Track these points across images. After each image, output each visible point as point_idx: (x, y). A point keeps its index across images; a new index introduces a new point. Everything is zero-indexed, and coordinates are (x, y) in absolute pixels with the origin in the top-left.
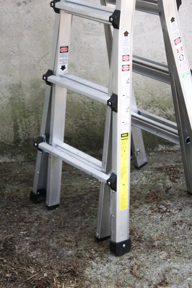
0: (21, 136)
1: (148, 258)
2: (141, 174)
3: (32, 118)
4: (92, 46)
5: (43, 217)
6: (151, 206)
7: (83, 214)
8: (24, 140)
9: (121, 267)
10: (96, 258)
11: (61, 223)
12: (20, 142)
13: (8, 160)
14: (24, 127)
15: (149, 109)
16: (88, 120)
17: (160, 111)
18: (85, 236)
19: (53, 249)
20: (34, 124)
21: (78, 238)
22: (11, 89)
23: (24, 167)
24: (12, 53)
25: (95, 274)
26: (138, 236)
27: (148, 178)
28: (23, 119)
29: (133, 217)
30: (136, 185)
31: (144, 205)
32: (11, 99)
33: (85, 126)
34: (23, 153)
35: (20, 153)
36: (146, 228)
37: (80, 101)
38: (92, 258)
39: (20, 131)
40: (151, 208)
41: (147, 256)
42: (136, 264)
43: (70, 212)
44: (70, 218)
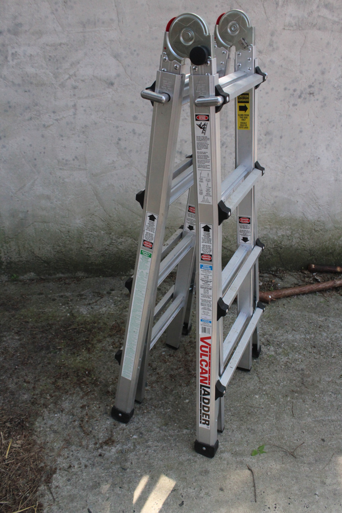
0: (3, 259)
1: (99, 407)
2: (111, 301)
3: (12, 243)
4: (66, 180)
5: (10, 349)
6: (113, 341)
7: (48, 348)
8: (7, 262)
9: (72, 418)
10: (49, 405)
11: (25, 358)
12: (2, 265)
14: (6, 251)
15: (122, 238)
16: (65, 247)
17: (132, 241)
18: (45, 376)
19: (10, 392)
20: (15, 249)
21: (37, 379)
23: (6, 288)
25: (45, 426)
26: (95, 378)
27: (117, 306)
28: (5, 245)
29: (94, 353)
30: (103, 314)
31: (107, 339)
33: (62, 252)
34: (6, 274)
35: (4, 274)
36: (104, 368)
37: (57, 230)
38: (45, 406)
40: (113, 342)
41: (99, 404)
42: (87, 414)
43: (36, 344)
44: (35, 352)
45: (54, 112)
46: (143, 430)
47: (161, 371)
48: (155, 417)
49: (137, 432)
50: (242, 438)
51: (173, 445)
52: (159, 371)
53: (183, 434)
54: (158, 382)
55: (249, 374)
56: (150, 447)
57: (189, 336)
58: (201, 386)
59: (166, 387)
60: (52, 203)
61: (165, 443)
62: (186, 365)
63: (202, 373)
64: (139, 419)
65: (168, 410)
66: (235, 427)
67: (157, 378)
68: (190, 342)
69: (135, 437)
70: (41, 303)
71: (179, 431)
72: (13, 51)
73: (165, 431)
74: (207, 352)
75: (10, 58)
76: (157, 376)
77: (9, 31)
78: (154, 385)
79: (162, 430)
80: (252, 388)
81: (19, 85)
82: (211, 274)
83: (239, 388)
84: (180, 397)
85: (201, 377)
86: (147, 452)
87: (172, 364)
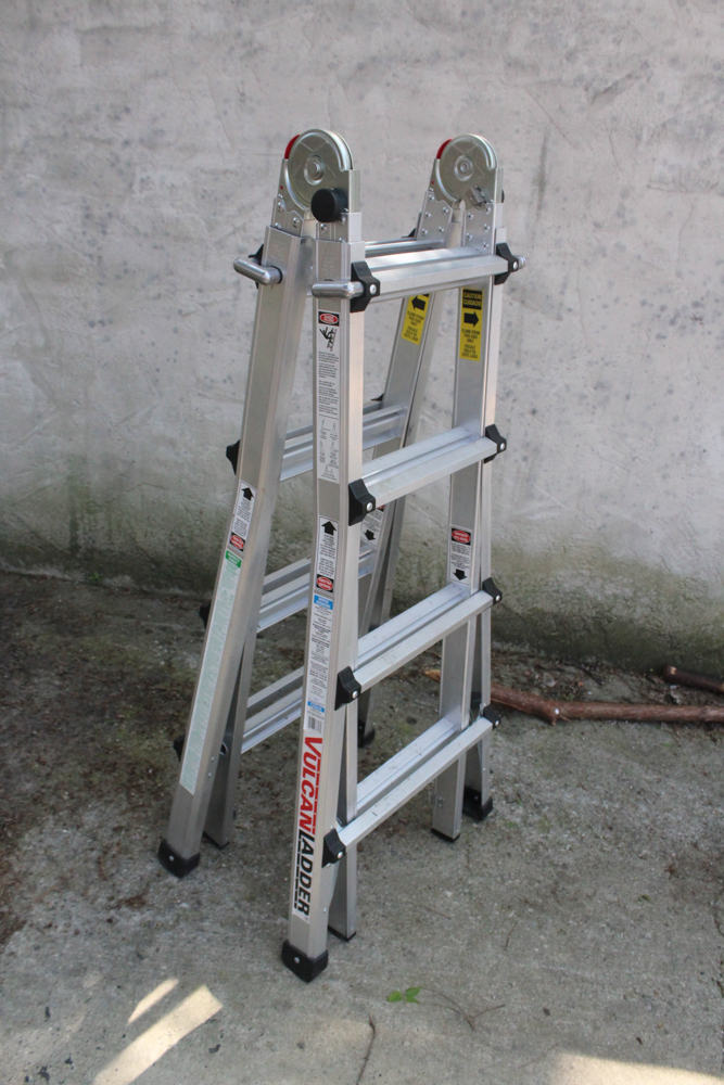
0: (81, 542)
1: (146, 837)
3: (100, 515)
4: (208, 416)
5: (37, 700)
7: (102, 713)
8: (86, 549)
9: (90, 843)
10: (61, 810)
11: (55, 720)
12: (78, 551)
13: (59, 575)
14: (87, 528)
16: (191, 539)
18: (75, 760)
19: (5, 772)
20: (103, 528)
21: (60, 761)
22: (70, 461)
23: (75, 594)
24: (75, 403)
25: (38, 845)
26: (160, 785)
28: (86, 515)
32: (69, 478)
33: (184, 548)
34: (82, 569)
35: (78, 568)
37: (180, 506)
38: (54, 810)
39: (80, 532)
41: (148, 831)
42: (118, 844)
43: (85, 701)
44: (78, 714)
45: (200, 291)
46: (204, 897)
48: (237, 880)
49: (193, 898)
50: (383, 962)
51: (247, 939)
53: (275, 925)
54: (271, 819)
55: (452, 849)
56: (203, 931)
57: (365, 751)
58: (301, 833)
60: (177, 454)
61: (234, 932)
63: (303, 808)
64: (206, 876)
65: (267, 875)
66: (380, 938)
67: (273, 813)
69: (184, 905)
70: (124, 633)
71: (269, 917)
72: (144, 176)
73: (244, 911)
74: (313, 767)
75: (136, 187)
76: (275, 808)
77: (141, 141)
78: (261, 823)
79: (240, 907)
80: (446, 874)
81: (146, 235)
82: (330, 617)
83: (419, 869)
85: (302, 814)
86: (195, 938)
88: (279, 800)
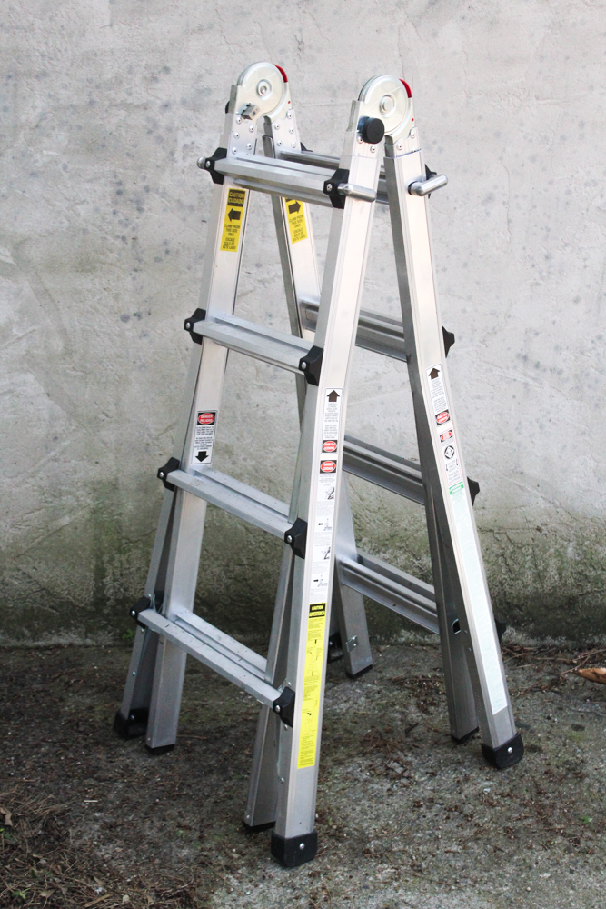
0: (109, 592)
1: (351, 877)
2: (358, 690)
3: (135, 553)
4: (271, 412)
5: (137, 770)
6: (370, 763)
7: (223, 770)
8: (116, 600)
9: (291, 893)
10: (238, 869)
11: (173, 786)
12: (105, 605)
13: (78, 641)
14: (118, 572)
15: (384, 552)
16: (254, 567)
17: (408, 559)
18: (222, 819)
19: (148, 843)
20: (139, 569)
21: (205, 823)
22: (95, 490)
23: (109, 659)
24: (103, 416)
25: (234, 904)
26: (335, 827)
27: (372, 701)
28: (117, 556)
29: (330, 783)
30: (343, 715)
31: (355, 759)
32: (94, 511)
33: (246, 580)
34: (110, 627)
35: (105, 627)
36: (353, 809)
38: (231, 869)
39: (108, 580)
40: (371, 766)
41: (349, 871)
42: (324, 888)
43: (196, 762)
44: (195, 777)
45: (258, 265)
47: (485, 820)
48: (476, 898)
52: (480, 822)
54: (479, 839)
59: (496, 849)
60: (234, 463)
62: (539, 814)
65: (505, 889)
67: (475, 833)
68: (546, 773)
70: (197, 689)
72: (188, 141)
75: (178, 155)
76: (476, 829)
77: (184, 102)
78: (469, 844)
81: (191, 208)
84: (530, 868)
87: (509, 809)
88: (476, 819)
